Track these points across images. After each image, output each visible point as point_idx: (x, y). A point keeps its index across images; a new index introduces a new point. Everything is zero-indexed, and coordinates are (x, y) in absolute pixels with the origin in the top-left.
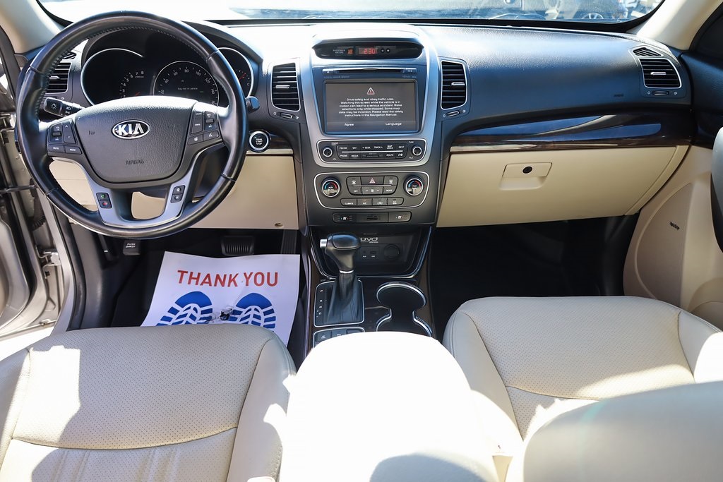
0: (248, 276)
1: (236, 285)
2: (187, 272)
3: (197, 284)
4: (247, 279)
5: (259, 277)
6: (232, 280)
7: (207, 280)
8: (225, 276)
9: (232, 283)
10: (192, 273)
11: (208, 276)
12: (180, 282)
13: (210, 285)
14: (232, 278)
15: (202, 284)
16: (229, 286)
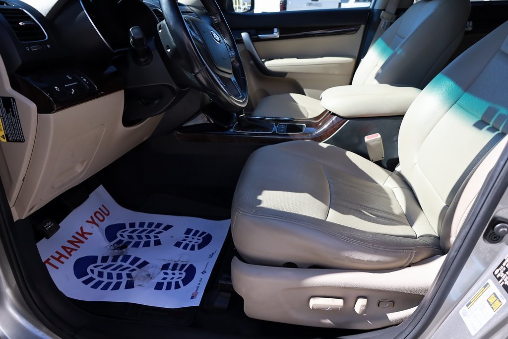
0: (91, 220)
1: (91, 234)
2: (49, 259)
3: (67, 258)
4: (93, 222)
5: (98, 215)
6: (83, 234)
7: (69, 250)
8: (73, 237)
9: (86, 235)
10: (52, 256)
11: (64, 248)
12: (57, 268)
13: (76, 250)
14: (80, 233)
15: (71, 255)
16: (87, 239)
